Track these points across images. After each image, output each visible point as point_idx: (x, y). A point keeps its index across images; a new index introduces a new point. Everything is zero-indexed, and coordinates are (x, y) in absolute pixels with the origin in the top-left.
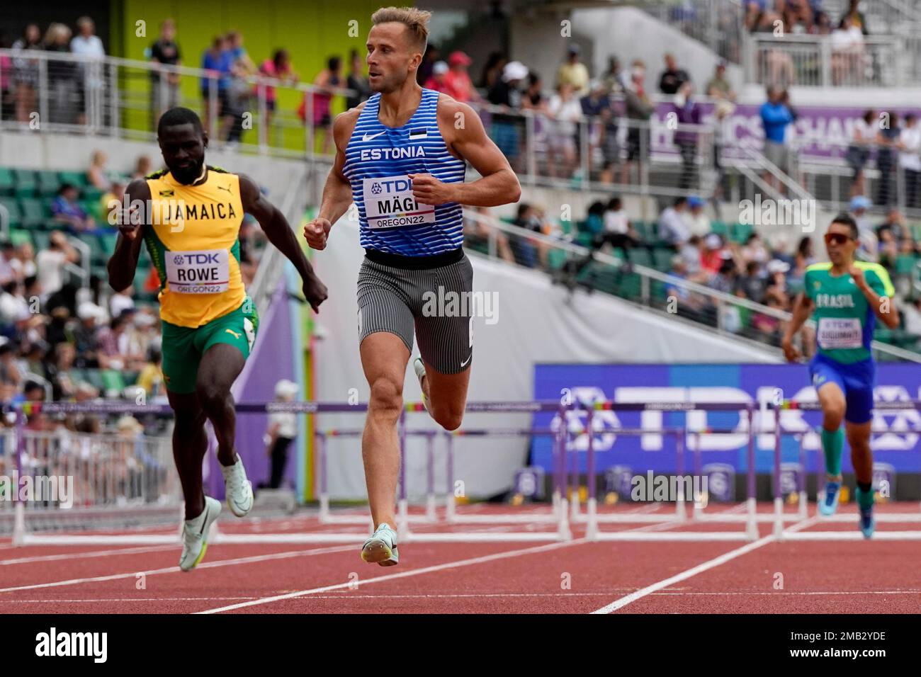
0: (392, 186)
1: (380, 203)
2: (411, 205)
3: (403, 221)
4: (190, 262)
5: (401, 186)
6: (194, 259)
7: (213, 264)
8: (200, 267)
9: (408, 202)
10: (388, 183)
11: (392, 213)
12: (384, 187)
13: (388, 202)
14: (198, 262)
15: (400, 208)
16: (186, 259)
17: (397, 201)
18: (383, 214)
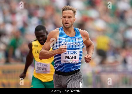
0: (70, 52)
1: (66, 56)
2: (74, 58)
3: (72, 62)
4: (40, 65)
5: (72, 52)
6: (41, 65)
7: (46, 67)
8: (43, 67)
9: (73, 57)
10: (69, 51)
11: (69, 59)
12: (68, 52)
13: (68, 56)
14: (42, 66)
15: (71, 58)
16: (39, 64)
17: (70, 56)
18: (66, 59)
